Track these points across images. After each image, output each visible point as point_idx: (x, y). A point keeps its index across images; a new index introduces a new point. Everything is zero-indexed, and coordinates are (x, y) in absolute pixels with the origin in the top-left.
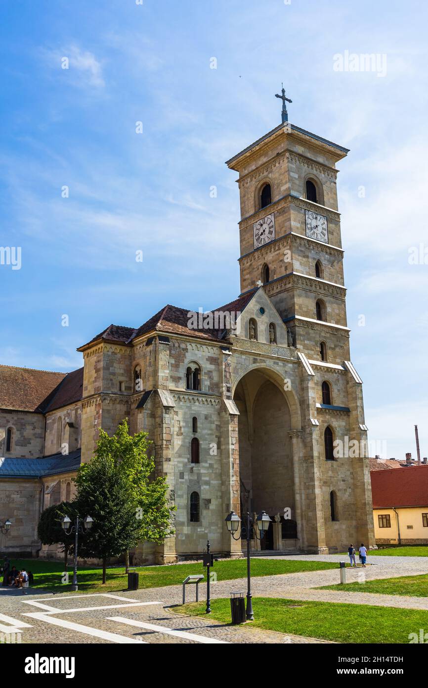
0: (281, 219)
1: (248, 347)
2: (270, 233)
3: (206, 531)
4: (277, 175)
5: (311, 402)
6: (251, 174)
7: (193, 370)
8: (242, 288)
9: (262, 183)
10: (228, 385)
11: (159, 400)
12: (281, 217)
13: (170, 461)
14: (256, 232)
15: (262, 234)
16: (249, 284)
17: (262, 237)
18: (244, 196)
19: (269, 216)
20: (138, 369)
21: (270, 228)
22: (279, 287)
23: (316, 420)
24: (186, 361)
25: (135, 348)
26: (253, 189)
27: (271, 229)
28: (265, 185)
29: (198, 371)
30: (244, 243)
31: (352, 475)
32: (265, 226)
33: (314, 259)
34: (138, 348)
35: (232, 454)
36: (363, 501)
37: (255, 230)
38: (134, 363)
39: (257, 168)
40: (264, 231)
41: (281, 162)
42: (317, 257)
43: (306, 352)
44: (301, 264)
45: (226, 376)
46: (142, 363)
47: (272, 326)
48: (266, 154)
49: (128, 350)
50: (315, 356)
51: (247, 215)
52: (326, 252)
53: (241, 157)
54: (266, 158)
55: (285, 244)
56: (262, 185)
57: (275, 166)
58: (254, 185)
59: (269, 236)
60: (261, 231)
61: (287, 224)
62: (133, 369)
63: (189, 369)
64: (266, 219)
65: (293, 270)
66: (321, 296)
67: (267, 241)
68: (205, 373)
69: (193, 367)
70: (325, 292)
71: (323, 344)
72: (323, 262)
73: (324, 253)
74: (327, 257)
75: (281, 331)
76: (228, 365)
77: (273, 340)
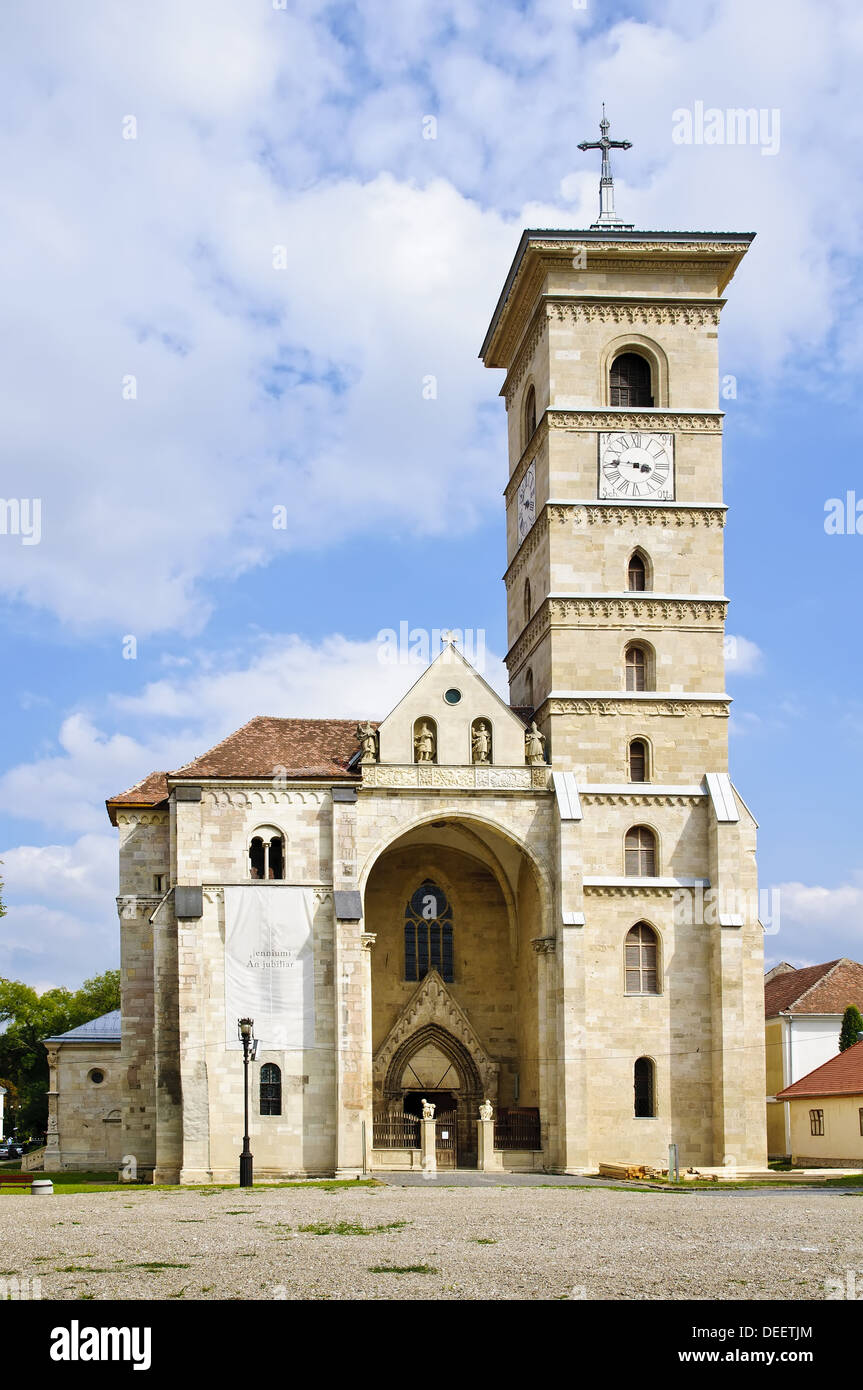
0: (541, 471)
1: (408, 779)
3: (296, 1132)
5: (567, 876)
7: (267, 840)
10: (348, 863)
12: (541, 465)
13: (194, 1011)
23: (578, 914)
24: (255, 825)
27: (533, 498)
29: (278, 844)
33: (624, 548)
35: (344, 994)
42: (634, 542)
43: (580, 767)
45: (342, 846)
47: (482, 723)
50: (606, 774)
52: (665, 524)
63: (257, 843)
65: (549, 589)
66: (638, 634)
68: (295, 845)
69: (267, 836)
70: (657, 621)
71: (639, 747)
72: (652, 549)
73: (657, 527)
74: (668, 533)
75: (510, 735)
76: (349, 822)
77: (483, 756)
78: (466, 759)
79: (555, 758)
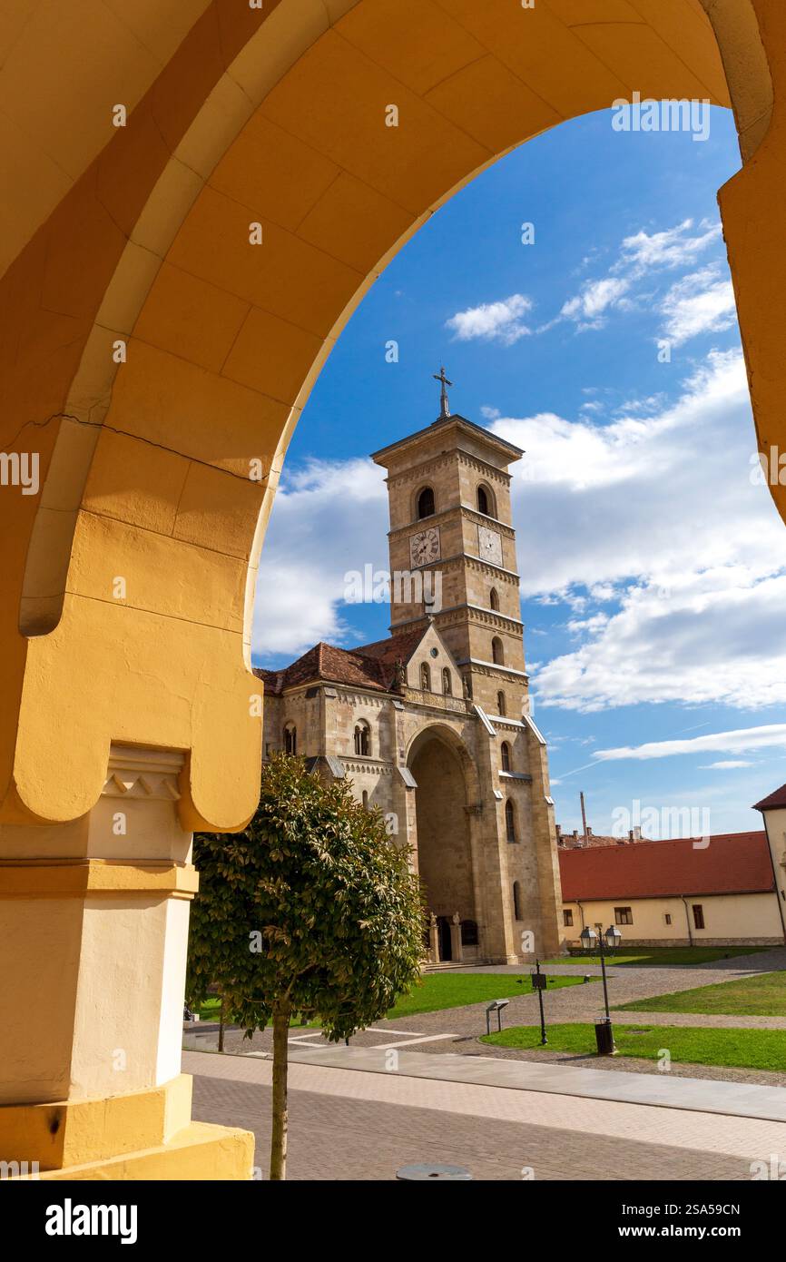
0: (448, 535)
1: (418, 699)
2: (434, 551)
4: (443, 479)
5: (493, 770)
6: (407, 474)
7: (361, 729)
8: (394, 618)
9: (420, 486)
10: (401, 749)
11: (328, 769)
12: (450, 532)
14: (413, 548)
15: (422, 551)
16: (404, 614)
17: (422, 555)
18: (396, 500)
19: (432, 530)
20: (290, 727)
21: (433, 544)
22: (447, 622)
23: (499, 792)
24: (355, 718)
25: (286, 700)
26: (408, 492)
27: (436, 547)
28: (424, 490)
29: (367, 730)
30: (396, 560)
31: (535, 862)
32: (426, 541)
33: (489, 587)
34: (291, 699)
35: (409, 838)
36: (551, 895)
37: (411, 544)
38: (284, 719)
39: (414, 467)
40: (425, 548)
41: (449, 463)
42: (492, 585)
43: (483, 704)
44: (475, 593)
45: (399, 738)
46: (298, 720)
47: (446, 671)
48: (427, 452)
49: (276, 702)
50: (493, 710)
51: (401, 526)
52: (501, 579)
53: (394, 451)
54: (427, 456)
55: (455, 567)
56: (421, 489)
57: (440, 467)
58: (410, 488)
59: (433, 554)
60: (421, 547)
61: (457, 542)
62: (282, 727)
63: (357, 728)
64: (428, 533)
65: (466, 600)
66: (496, 634)
67: (429, 560)
68: (375, 734)
69: (362, 726)
70: (501, 629)
71: (501, 695)
72: (499, 590)
73: (498, 579)
74: (502, 583)
75: (456, 678)
76: (401, 723)
77: (447, 691)
78: (440, 692)
79: (474, 697)
